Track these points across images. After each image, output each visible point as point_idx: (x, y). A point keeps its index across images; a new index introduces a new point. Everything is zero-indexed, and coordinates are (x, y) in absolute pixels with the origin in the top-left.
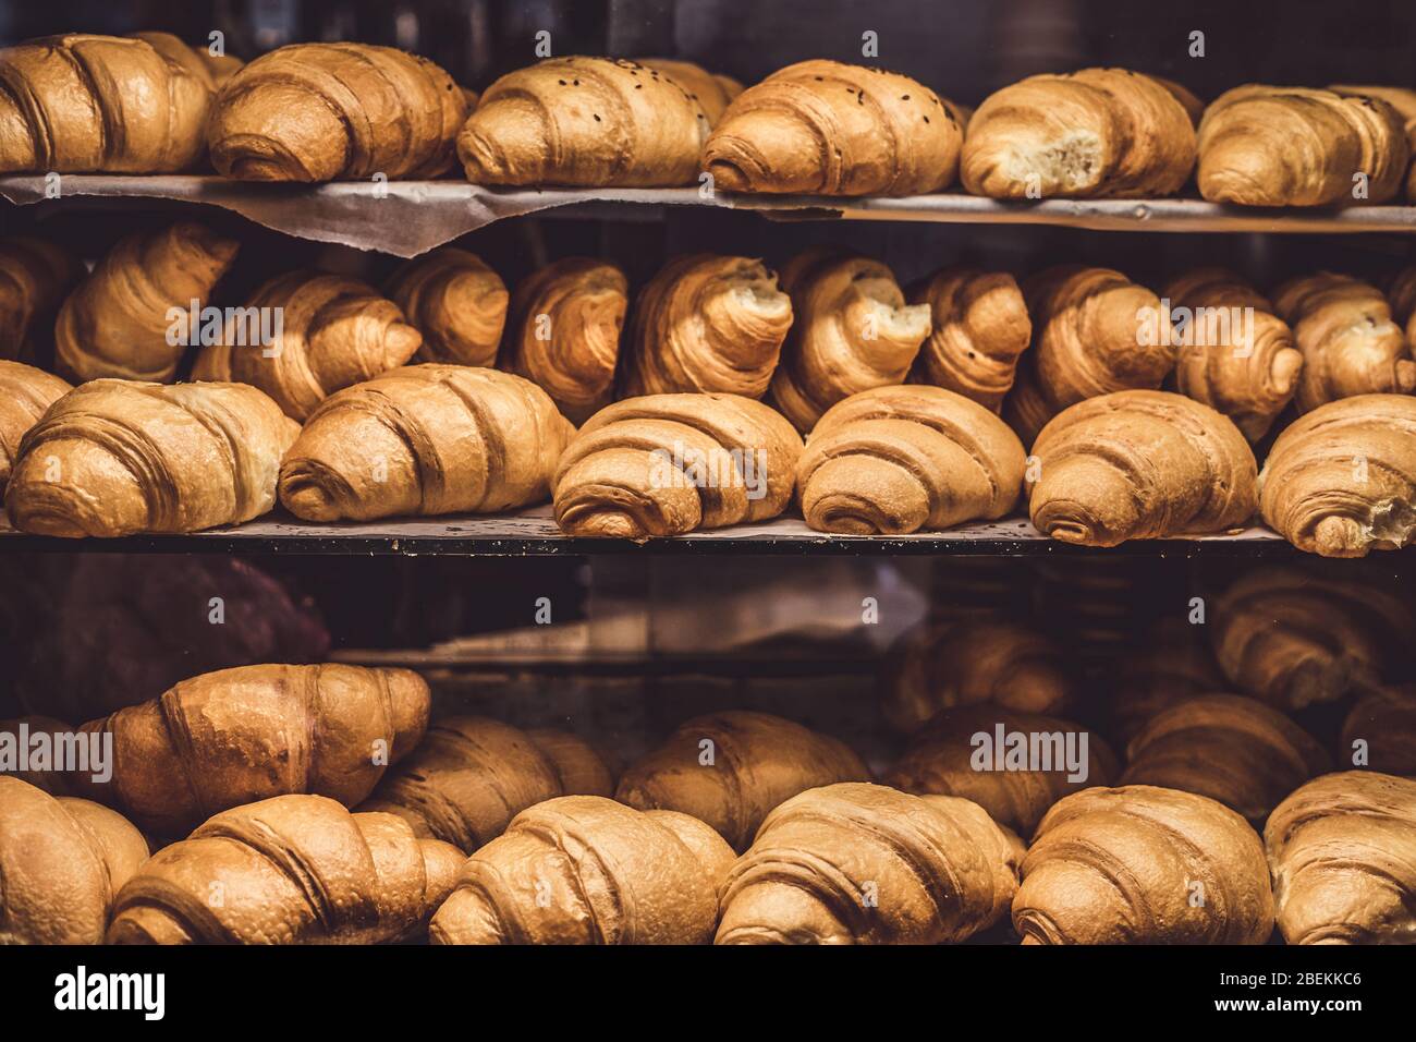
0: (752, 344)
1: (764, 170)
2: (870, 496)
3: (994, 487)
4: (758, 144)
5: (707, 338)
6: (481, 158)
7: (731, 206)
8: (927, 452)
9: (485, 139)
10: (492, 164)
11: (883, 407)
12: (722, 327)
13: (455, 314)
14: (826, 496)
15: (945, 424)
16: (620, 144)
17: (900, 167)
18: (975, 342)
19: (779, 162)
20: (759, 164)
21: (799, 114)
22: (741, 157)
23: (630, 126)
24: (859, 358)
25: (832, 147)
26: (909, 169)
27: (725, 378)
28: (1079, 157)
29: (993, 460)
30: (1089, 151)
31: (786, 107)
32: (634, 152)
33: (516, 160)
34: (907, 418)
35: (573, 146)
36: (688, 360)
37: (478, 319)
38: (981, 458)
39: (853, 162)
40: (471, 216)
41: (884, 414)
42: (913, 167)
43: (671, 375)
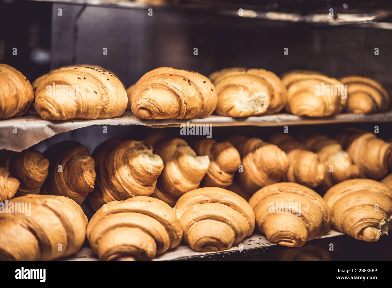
0: (152, 176)
1: (160, 111)
2: (218, 237)
3: (250, 225)
4: (158, 102)
5: (132, 174)
6: (51, 110)
7: (145, 125)
8: (232, 216)
9: (52, 102)
10: (55, 112)
11: (206, 198)
12: (139, 170)
13: (29, 170)
14: (201, 238)
15: (231, 204)
16: (104, 102)
17: (204, 108)
18: (221, 168)
19: (166, 108)
20: (158, 109)
21: (169, 89)
22: (151, 107)
23: (106, 95)
24: (185, 177)
25: (183, 102)
26: (207, 108)
27: (140, 189)
28: (260, 102)
29: (249, 216)
30: (263, 100)
31: (163, 86)
32: (108, 105)
33: (65, 110)
34: (216, 202)
35: (88, 104)
36: (124, 183)
37: (39, 172)
38: (245, 215)
39: (191, 107)
40: (45, 134)
41: (207, 201)
42: (209, 108)
43: (116, 189)
